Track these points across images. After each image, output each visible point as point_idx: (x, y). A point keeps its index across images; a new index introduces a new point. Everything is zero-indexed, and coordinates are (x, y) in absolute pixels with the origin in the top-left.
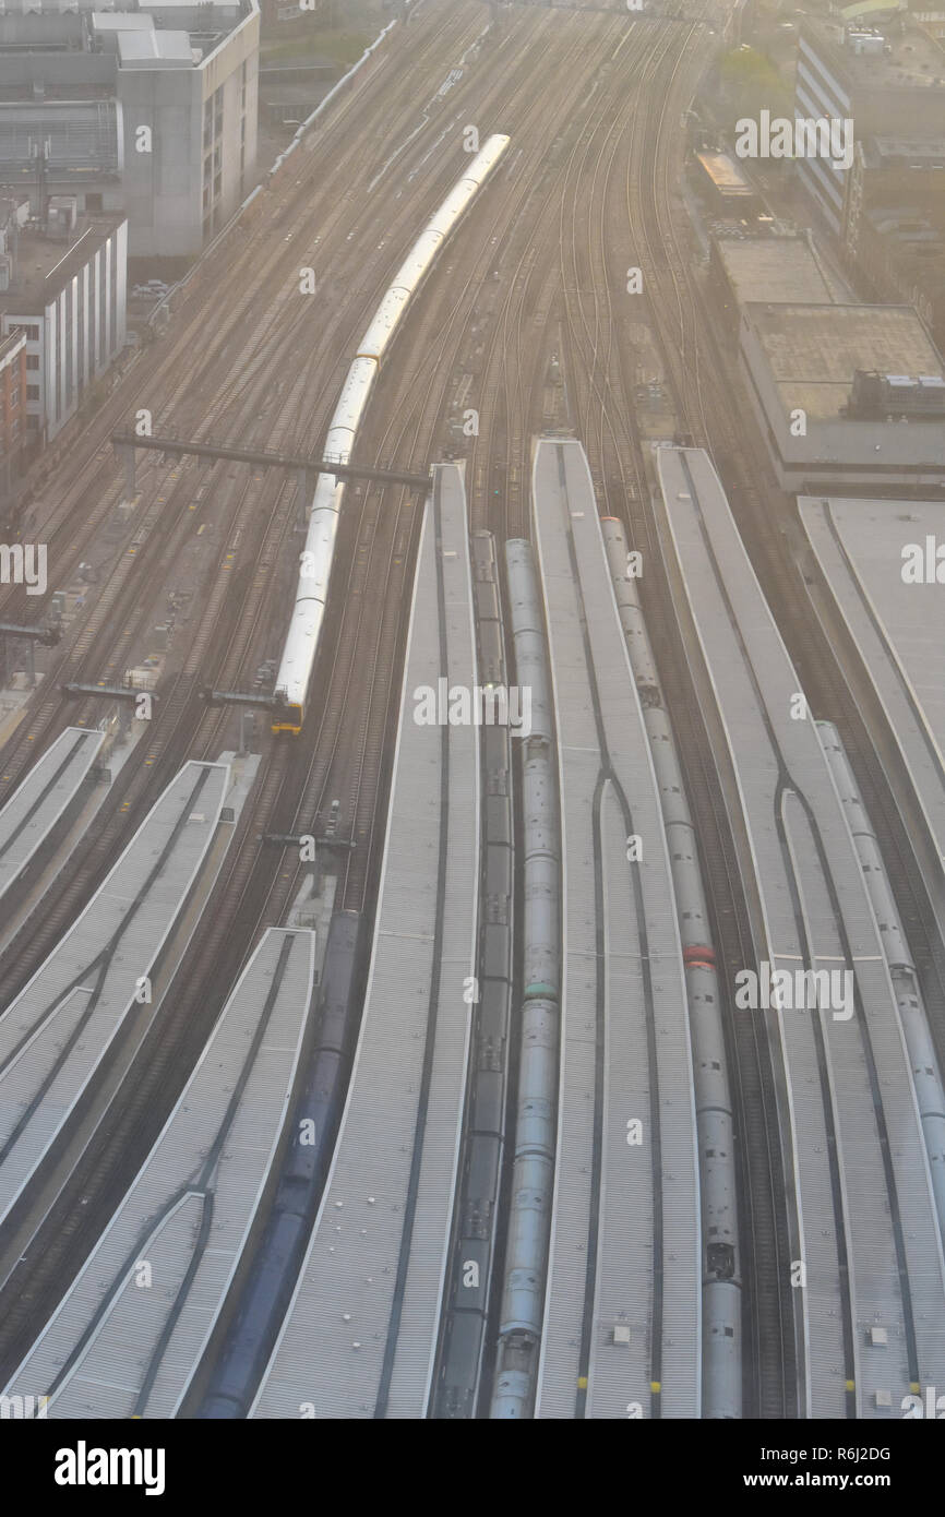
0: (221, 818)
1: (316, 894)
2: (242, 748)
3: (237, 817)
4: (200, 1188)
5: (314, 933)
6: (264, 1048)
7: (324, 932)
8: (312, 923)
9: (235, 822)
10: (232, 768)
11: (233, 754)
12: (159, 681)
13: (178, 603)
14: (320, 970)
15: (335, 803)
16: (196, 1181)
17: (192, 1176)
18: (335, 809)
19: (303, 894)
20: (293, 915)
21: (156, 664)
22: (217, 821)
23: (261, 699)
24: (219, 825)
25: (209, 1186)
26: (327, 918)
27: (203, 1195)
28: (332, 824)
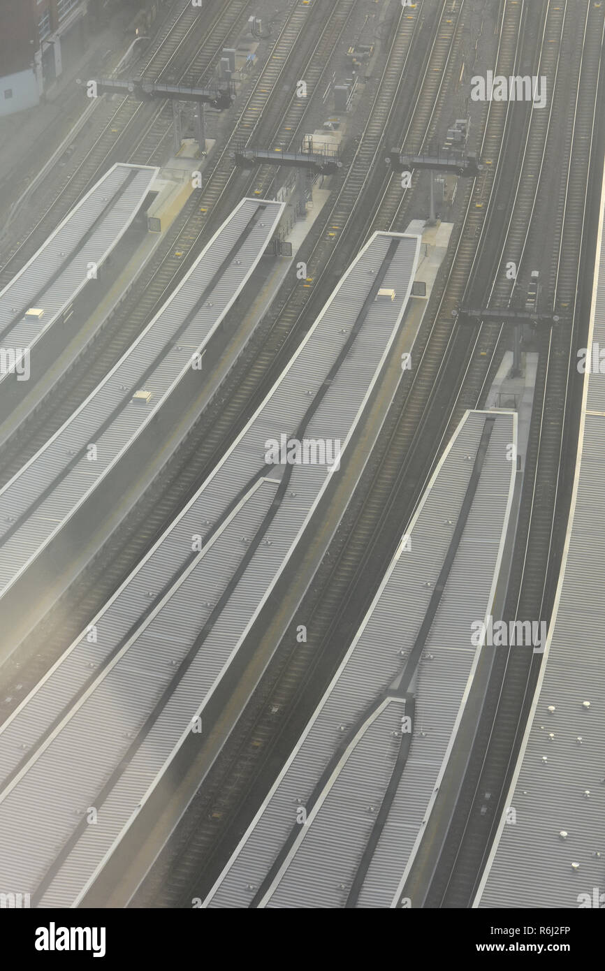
0: (412, 293)
1: (516, 373)
2: (432, 216)
3: (429, 291)
4: (401, 692)
5: (516, 415)
6: (466, 540)
7: (528, 413)
8: (513, 404)
9: (428, 297)
10: (423, 238)
11: (423, 222)
12: (340, 146)
13: (358, 59)
14: (524, 453)
15: (535, 274)
16: (396, 685)
17: (392, 679)
18: (534, 280)
19: (502, 373)
20: (492, 396)
21: (336, 127)
22: (408, 295)
23: (452, 163)
24: (411, 299)
25: (410, 690)
26: (529, 398)
27: (404, 701)
28: (531, 297)
